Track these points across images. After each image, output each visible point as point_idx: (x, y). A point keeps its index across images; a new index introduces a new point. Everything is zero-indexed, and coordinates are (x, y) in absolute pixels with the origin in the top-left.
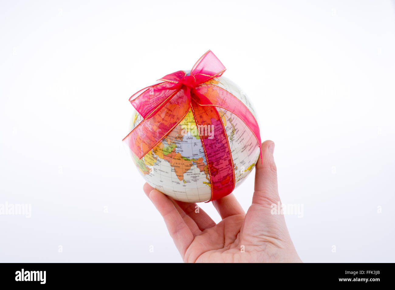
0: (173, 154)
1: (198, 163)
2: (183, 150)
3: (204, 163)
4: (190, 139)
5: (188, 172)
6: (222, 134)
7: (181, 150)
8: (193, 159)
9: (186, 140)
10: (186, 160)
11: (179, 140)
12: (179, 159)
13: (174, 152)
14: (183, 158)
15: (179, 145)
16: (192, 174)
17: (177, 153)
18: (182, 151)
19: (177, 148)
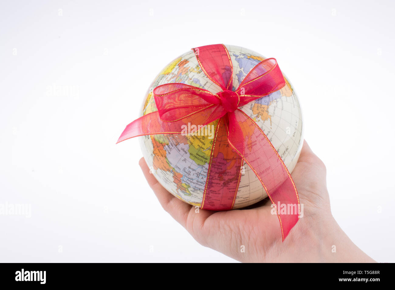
0: (161, 147)
1: (176, 175)
2: (171, 153)
3: (181, 179)
4: (184, 152)
5: (163, 172)
6: (218, 174)
7: (169, 151)
8: (174, 168)
9: (180, 149)
10: (167, 162)
11: (174, 142)
12: (162, 156)
13: (162, 145)
14: (167, 159)
15: (171, 147)
16: (165, 176)
17: (164, 150)
18: (169, 153)
19: (168, 146)
